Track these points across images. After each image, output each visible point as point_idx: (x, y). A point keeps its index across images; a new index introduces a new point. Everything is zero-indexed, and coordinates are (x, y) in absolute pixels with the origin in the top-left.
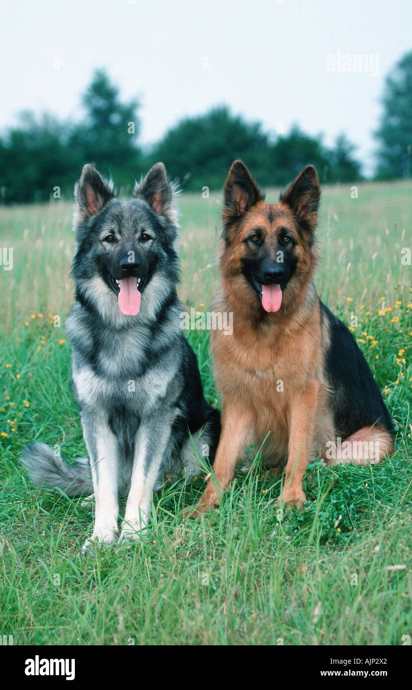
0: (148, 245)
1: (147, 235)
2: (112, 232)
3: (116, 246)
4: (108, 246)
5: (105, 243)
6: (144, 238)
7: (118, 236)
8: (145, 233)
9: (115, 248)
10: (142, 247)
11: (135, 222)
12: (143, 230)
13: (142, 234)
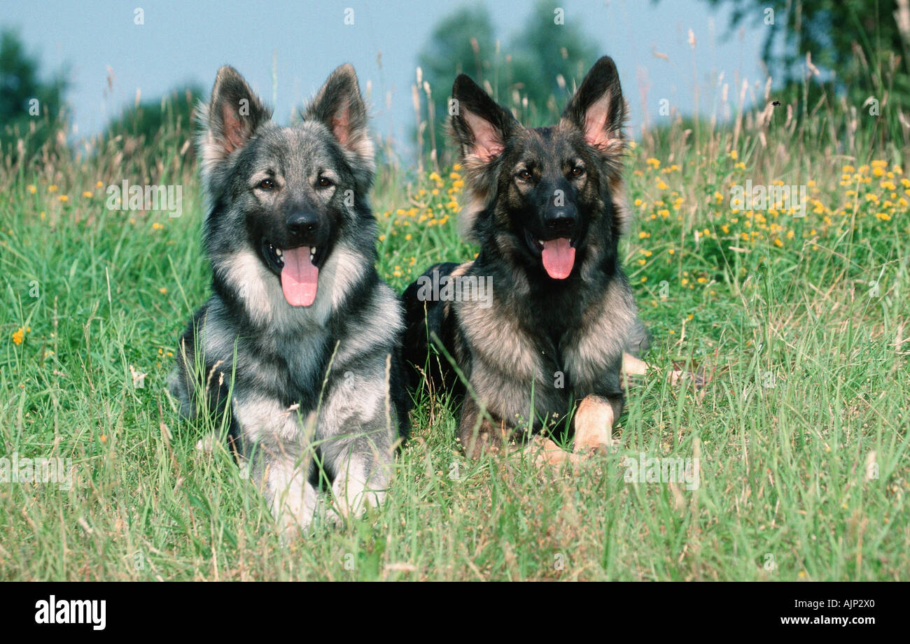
0: (327, 194)
1: (326, 179)
2: (271, 172)
3: (278, 196)
4: (264, 197)
5: (258, 192)
6: (323, 183)
7: (280, 180)
8: (323, 175)
9: (276, 199)
10: (319, 197)
11: (308, 158)
12: (321, 172)
13: (319, 177)
